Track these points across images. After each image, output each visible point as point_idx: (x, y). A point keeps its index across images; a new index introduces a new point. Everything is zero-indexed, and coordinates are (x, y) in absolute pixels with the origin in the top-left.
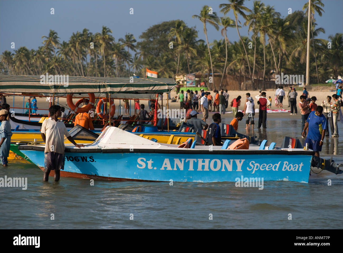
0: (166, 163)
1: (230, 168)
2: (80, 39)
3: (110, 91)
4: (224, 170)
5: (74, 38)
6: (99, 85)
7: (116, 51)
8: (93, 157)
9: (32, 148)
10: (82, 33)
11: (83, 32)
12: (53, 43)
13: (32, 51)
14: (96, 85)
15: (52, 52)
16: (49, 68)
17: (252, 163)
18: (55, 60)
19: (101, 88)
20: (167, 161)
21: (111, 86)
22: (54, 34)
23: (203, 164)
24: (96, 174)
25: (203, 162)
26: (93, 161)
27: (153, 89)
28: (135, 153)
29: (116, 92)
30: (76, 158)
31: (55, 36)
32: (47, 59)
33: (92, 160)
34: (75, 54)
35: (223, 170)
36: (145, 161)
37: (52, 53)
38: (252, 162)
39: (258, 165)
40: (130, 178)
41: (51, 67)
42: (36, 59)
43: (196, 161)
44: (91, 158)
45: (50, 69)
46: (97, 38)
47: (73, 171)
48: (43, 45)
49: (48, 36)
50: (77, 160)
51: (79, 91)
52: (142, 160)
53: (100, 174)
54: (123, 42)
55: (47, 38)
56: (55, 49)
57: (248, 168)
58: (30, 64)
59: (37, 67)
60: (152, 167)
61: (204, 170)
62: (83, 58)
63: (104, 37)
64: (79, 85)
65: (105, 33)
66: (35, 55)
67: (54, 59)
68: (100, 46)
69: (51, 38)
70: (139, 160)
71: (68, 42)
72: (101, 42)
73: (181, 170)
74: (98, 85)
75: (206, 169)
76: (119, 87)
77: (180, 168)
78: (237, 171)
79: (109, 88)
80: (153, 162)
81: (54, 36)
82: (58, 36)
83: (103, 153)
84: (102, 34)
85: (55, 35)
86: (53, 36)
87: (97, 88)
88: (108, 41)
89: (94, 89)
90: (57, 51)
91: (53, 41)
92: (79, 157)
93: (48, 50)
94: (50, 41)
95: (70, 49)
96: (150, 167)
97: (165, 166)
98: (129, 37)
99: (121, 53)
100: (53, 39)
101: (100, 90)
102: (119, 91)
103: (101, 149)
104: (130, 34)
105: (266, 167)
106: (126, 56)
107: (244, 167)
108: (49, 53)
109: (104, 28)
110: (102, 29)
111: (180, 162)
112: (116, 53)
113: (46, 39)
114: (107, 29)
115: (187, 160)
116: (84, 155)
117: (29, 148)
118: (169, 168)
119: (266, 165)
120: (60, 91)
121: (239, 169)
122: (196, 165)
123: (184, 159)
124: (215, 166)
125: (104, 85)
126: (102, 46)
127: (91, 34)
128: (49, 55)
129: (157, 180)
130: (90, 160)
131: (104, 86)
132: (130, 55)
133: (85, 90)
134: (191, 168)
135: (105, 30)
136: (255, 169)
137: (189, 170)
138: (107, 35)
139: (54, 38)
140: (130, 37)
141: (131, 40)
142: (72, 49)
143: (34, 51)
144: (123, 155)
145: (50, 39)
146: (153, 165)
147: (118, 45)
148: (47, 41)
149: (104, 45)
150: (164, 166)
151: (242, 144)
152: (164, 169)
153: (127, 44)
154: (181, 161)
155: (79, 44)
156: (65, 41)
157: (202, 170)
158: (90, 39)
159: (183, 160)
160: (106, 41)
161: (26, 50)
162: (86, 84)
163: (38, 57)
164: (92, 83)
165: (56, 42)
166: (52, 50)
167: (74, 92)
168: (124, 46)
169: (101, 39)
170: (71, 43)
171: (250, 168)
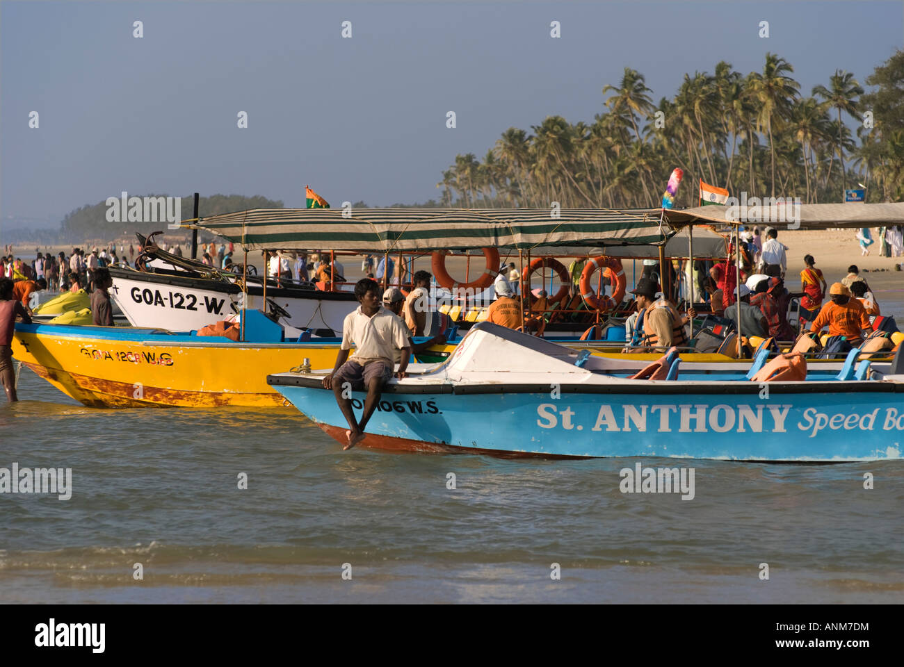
0: (604, 416)
1: (757, 425)
2: (704, 92)
3: (520, 242)
4: (744, 431)
5: (689, 91)
6: (495, 229)
7: (804, 121)
8: (434, 403)
9: (298, 382)
10: (712, 73)
11: (718, 72)
12: (633, 105)
13: (579, 128)
14: (488, 229)
15: (629, 129)
16: (621, 173)
17: (810, 414)
18: (639, 150)
19: (501, 236)
20: (606, 411)
21: (523, 230)
22: (636, 78)
23: (693, 416)
24: (444, 442)
25: (693, 411)
26: (436, 411)
27: (626, 236)
28: (531, 394)
29: (536, 244)
30: (398, 405)
31: (640, 85)
32: (617, 148)
33: (433, 410)
34: (692, 132)
35: (741, 429)
36: (555, 410)
37: (632, 132)
38: (809, 409)
39: (825, 416)
40: (522, 451)
41: (627, 171)
42: (590, 147)
43: (675, 411)
44: (432, 405)
45: (625, 176)
46: (751, 88)
47: (393, 434)
48: (607, 110)
49: (618, 85)
50: (400, 409)
51: (448, 243)
52: (548, 410)
53: (454, 442)
54: (824, 95)
55: (618, 90)
56: (638, 119)
57: (800, 426)
58: (576, 161)
59: (592, 171)
60: (572, 424)
61: (695, 430)
62: (718, 141)
63: (772, 84)
64: (447, 230)
65: (773, 73)
66: (588, 138)
67: (637, 148)
68: (761, 108)
69: (626, 91)
70: (541, 411)
71: (673, 101)
72: (762, 97)
73: (640, 430)
74: (492, 229)
75: (701, 428)
76: (543, 233)
77: (638, 427)
78: (774, 431)
79: (520, 234)
80: (573, 413)
81: (635, 85)
82: (646, 86)
83: (456, 394)
84: (764, 76)
85: (639, 81)
86: (633, 84)
87: (489, 236)
88: (782, 95)
89: (484, 238)
90: (644, 126)
91: (633, 99)
92: (404, 402)
93: (619, 123)
94: (625, 99)
95: (680, 121)
96: (567, 424)
97: (604, 423)
98: (841, 82)
99: (819, 126)
100: (632, 92)
101: (496, 241)
102: (542, 242)
103: (451, 385)
104: (845, 73)
105: (843, 422)
106: (835, 134)
107: (789, 423)
108: (624, 133)
109: (771, 60)
110: (765, 62)
111: (638, 414)
112: (804, 127)
113: (615, 94)
114: (778, 62)
115: (654, 409)
116: (416, 398)
117: (291, 381)
118: (613, 427)
119: (842, 416)
120: (402, 245)
121: (779, 427)
122: (675, 420)
123: (647, 406)
124: (722, 421)
125: (506, 228)
126: (764, 109)
127: (737, 77)
128: (623, 137)
129: (586, 455)
130: (429, 410)
131: (507, 232)
132: (847, 131)
133: (462, 242)
134: (664, 426)
135: (772, 65)
136: (817, 427)
137: (659, 430)
138: (778, 79)
139: (636, 91)
140: (844, 80)
141: (847, 90)
142: (687, 120)
143: (585, 126)
144: (502, 398)
145: (624, 94)
146: (574, 420)
147: (811, 105)
148: (616, 98)
149: (770, 104)
150: (599, 421)
151: (787, 367)
152: (600, 429)
153: (836, 100)
154: (640, 411)
155: (701, 104)
156: (667, 99)
157: (690, 431)
158: (734, 90)
159: (644, 408)
160: (776, 94)
161: (563, 125)
162: (463, 228)
163: (595, 143)
164: (478, 224)
165: (642, 102)
166: (631, 125)
167: (435, 246)
168: (827, 105)
169: (762, 90)
170: (681, 103)
171: (806, 423)
